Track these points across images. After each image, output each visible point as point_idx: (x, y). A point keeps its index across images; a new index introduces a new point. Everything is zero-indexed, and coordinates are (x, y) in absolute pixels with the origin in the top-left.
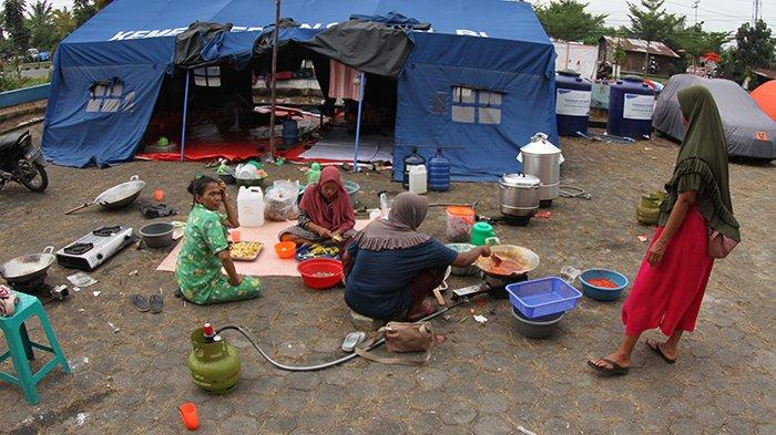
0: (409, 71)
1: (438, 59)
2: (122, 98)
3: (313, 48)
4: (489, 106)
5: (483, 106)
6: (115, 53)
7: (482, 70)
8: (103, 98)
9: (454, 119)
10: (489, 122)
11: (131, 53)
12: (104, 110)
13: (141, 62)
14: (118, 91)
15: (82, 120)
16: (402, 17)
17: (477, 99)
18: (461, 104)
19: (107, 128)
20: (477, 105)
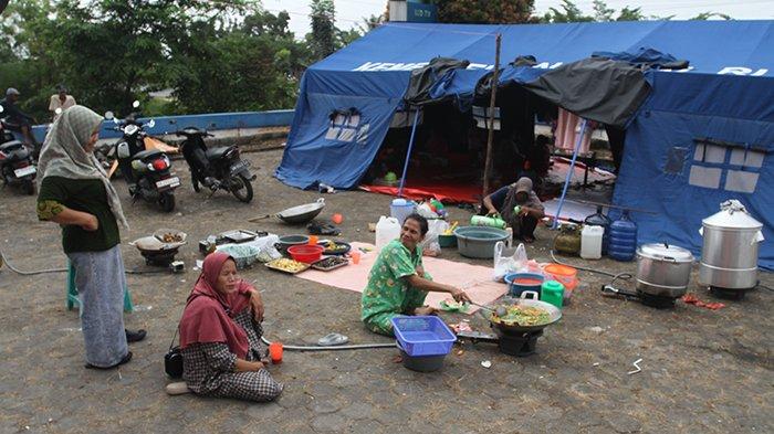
0: (642, 120)
1: (679, 106)
2: (358, 129)
3: (535, 91)
4: (743, 169)
5: (735, 168)
6: (356, 84)
7: (739, 121)
8: (342, 127)
9: (691, 182)
10: (739, 190)
11: (370, 86)
12: (341, 138)
13: (378, 96)
14: (355, 121)
15: (319, 146)
16: (655, 52)
17: (728, 158)
18: (704, 163)
19: (341, 157)
20: (725, 167)
